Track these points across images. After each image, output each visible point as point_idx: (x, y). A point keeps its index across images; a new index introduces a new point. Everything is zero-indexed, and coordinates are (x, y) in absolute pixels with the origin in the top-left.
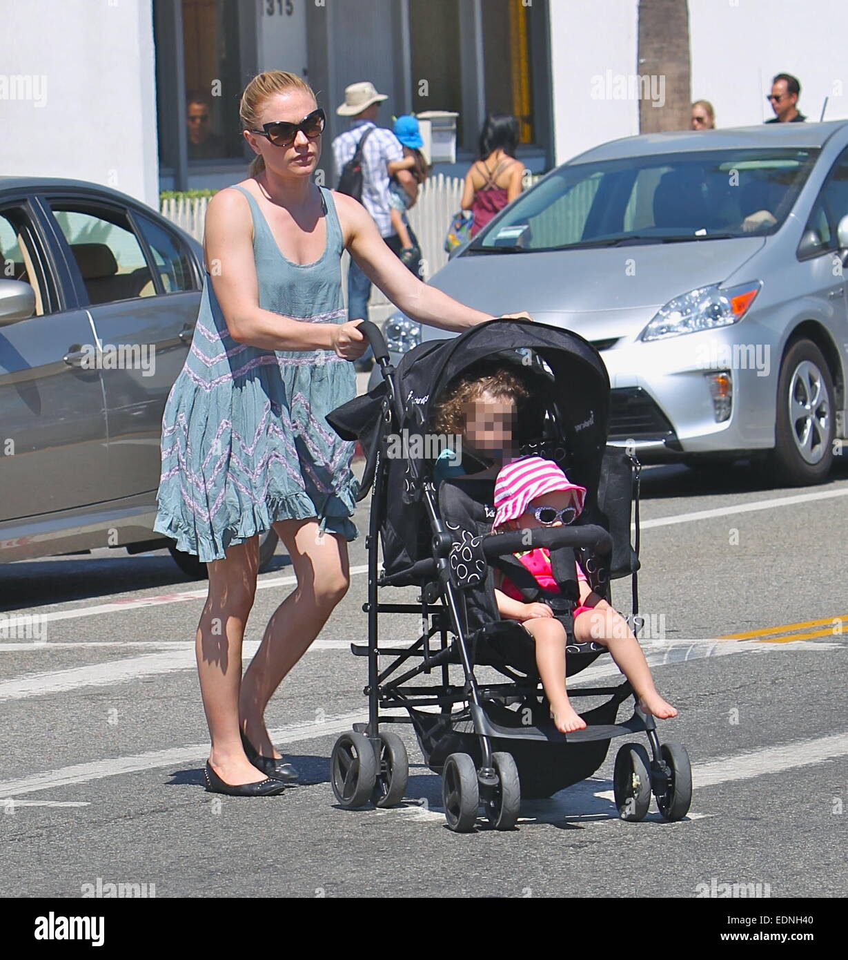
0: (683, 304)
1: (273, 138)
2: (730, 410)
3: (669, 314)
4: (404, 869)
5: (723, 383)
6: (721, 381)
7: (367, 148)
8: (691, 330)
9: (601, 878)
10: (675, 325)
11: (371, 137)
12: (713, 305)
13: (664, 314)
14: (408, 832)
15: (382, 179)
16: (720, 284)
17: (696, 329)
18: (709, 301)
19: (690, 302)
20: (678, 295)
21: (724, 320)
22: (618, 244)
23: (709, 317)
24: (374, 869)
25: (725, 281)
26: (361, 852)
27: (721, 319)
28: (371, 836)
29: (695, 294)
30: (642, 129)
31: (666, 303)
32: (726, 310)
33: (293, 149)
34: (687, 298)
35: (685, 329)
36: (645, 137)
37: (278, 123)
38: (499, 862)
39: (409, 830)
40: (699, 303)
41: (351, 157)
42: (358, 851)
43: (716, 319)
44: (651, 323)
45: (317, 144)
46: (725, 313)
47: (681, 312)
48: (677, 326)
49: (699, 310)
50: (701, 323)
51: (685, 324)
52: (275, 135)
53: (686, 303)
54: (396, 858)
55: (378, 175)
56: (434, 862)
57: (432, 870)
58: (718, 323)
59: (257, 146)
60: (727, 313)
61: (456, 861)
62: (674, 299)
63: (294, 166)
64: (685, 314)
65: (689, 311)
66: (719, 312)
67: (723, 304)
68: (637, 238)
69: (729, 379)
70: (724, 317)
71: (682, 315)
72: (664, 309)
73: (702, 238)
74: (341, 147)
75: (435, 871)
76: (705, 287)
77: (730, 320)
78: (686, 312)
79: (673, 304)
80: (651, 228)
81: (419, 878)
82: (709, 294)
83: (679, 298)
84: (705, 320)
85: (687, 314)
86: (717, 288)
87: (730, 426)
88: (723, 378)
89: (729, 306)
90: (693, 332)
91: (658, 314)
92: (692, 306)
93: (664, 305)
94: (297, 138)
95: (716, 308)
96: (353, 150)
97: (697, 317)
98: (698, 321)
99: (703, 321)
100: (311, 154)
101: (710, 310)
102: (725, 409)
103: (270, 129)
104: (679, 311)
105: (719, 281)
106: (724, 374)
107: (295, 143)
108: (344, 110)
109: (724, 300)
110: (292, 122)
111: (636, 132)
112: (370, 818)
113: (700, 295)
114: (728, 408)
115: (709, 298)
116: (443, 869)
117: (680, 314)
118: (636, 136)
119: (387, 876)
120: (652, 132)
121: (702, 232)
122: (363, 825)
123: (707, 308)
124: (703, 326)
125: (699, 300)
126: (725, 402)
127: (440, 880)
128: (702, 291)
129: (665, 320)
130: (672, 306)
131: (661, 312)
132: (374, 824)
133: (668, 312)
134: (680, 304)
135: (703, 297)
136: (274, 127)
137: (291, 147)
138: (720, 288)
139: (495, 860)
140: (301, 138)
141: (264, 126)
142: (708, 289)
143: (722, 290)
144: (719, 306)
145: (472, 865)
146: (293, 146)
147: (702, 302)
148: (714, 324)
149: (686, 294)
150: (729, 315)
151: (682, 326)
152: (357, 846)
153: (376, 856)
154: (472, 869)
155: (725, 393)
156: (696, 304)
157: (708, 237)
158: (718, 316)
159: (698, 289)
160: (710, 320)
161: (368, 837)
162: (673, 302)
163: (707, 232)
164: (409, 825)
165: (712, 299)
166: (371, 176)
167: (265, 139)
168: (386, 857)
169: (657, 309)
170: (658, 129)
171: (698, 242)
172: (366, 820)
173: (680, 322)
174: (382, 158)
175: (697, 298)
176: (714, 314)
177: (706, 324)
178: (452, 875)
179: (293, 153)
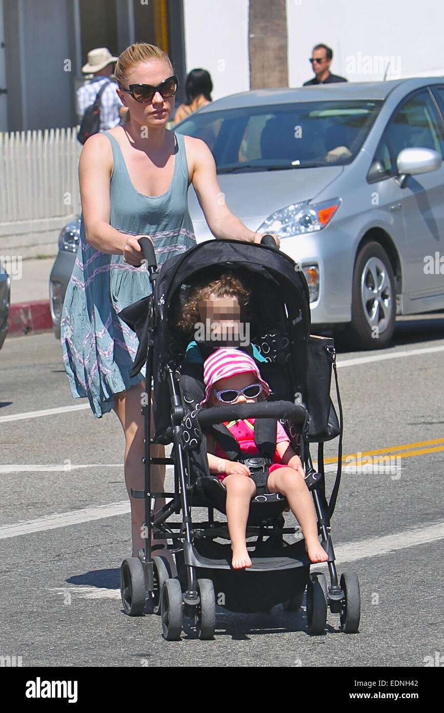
0: (283, 215)
2: (318, 294)
3: (272, 223)
4: (78, 634)
5: (312, 274)
6: (311, 272)
7: (104, 97)
8: (289, 234)
9: (224, 640)
10: (277, 231)
11: (108, 89)
12: (306, 216)
13: (269, 223)
14: (81, 607)
15: (114, 119)
16: (310, 200)
17: (293, 234)
18: (302, 213)
19: (288, 214)
20: (278, 209)
21: (314, 228)
22: (236, 171)
23: (302, 225)
24: (56, 634)
25: (314, 199)
26: (46, 621)
27: (311, 226)
28: (54, 610)
29: (292, 208)
30: (252, 86)
31: (270, 214)
32: (314, 220)
33: (152, 105)
34: (286, 211)
35: (285, 234)
36: (254, 92)
38: (148, 628)
39: (81, 605)
40: (294, 215)
41: (92, 103)
42: (44, 620)
43: (307, 227)
44: (258, 229)
46: (313, 222)
47: (282, 221)
48: (279, 232)
49: (294, 220)
50: (296, 230)
51: (284, 230)
52: (138, 94)
53: (285, 215)
54: (72, 626)
55: (111, 117)
56: (101, 628)
57: (99, 634)
58: (309, 230)
60: (315, 222)
61: (117, 627)
62: (276, 212)
63: (151, 118)
64: (284, 222)
65: (287, 220)
66: (310, 221)
67: (313, 216)
68: (249, 167)
69: (317, 271)
70: (313, 225)
71: (282, 224)
72: (270, 218)
73: (297, 167)
74: (84, 94)
75: (100, 636)
76: (299, 203)
77: (318, 227)
78: (285, 221)
79: (275, 215)
80: (259, 159)
81: (89, 641)
82: (302, 208)
83: (280, 211)
84: (299, 227)
85: (286, 223)
86: (308, 204)
87: (318, 305)
88: (313, 270)
89: (316, 217)
90: (291, 236)
91: (264, 223)
92: (289, 217)
93: (268, 216)
94: (155, 98)
95: (307, 218)
96: (94, 98)
97: (293, 225)
98: (294, 228)
99: (298, 228)
101: (303, 220)
102: (314, 293)
104: (280, 221)
105: (309, 198)
106: (314, 267)
107: (153, 101)
108: (86, 69)
109: (313, 213)
111: (247, 88)
112: (53, 596)
113: (296, 209)
114: (316, 293)
115: (302, 211)
116: (107, 633)
117: (280, 223)
118: (247, 92)
119: (65, 639)
120: (259, 88)
121: (297, 163)
122: (47, 601)
123: (300, 218)
124: (298, 232)
125: (294, 213)
126: (314, 288)
127: (105, 642)
128: (297, 206)
129: (270, 227)
130: (275, 217)
131: (266, 222)
132: (56, 600)
133: (272, 221)
134: (281, 216)
135: (297, 210)
137: (150, 104)
138: (310, 203)
139: (146, 627)
140: (158, 98)
141: (130, 86)
142: (302, 204)
143: (311, 205)
144: (309, 217)
145: (129, 630)
147: (297, 214)
148: (305, 230)
149: (285, 208)
150: (317, 223)
151: (282, 231)
152: (43, 617)
153: (57, 624)
154: (129, 634)
155: (314, 281)
156: (292, 216)
157: (301, 166)
158: (309, 224)
159: (294, 205)
160: (303, 228)
161: (51, 610)
162: (276, 214)
163: (300, 162)
164: (82, 601)
165: (304, 211)
166: (106, 118)
168: (65, 625)
169: (264, 219)
170: (264, 86)
171: (294, 171)
172: (50, 598)
173: (281, 229)
174: (114, 105)
175: (293, 211)
176: (306, 222)
177: (300, 230)
178: (113, 638)
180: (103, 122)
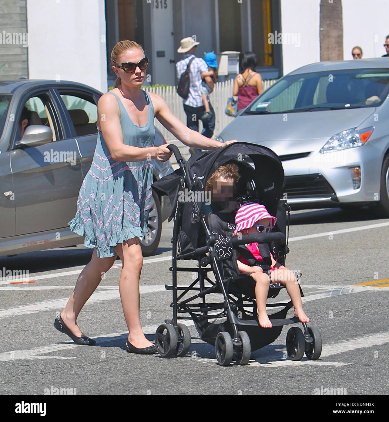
0: (339, 137)
1: (126, 69)
2: (360, 184)
3: (333, 141)
4: (215, 387)
5: (357, 172)
6: (356, 171)
7: (192, 66)
8: (343, 148)
9: (302, 391)
10: (336, 146)
11: (194, 62)
12: (353, 137)
13: (331, 141)
14: (217, 371)
15: (199, 80)
16: (356, 128)
17: (345, 148)
18: (351, 136)
19: (342, 136)
20: (337, 133)
21: (358, 144)
22: (311, 110)
23: (351, 143)
24: (202, 387)
25: (358, 127)
26: (196, 379)
27: (356, 144)
28: (200, 372)
29: (345, 132)
30: (322, 59)
31: (332, 136)
32: (358, 140)
33: (135, 74)
34: (341, 134)
35: (340, 148)
36: (322, 63)
37: (128, 63)
38: (257, 384)
39: (217, 370)
40: (346, 137)
41: (184, 71)
42: (194, 379)
43: (354, 144)
44: (325, 145)
45: (144, 72)
46: (358, 141)
47: (339, 141)
48: (337, 147)
49: (346, 140)
50: (347, 145)
51: (340, 145)
52: (127, 68)
53: (341, 137)
54: (211, 382)
55: (197, 79)
56: (228, 384)
57: (227, 387)
58: (355, 146)
59: (118, 73)
60: (359, 141)
61: (238, 383)
62: (335, 135)
63: (134, 82)
64: (340, 141)
65: (342, 140)
66: (355, 141)
67: (357, 137)
68: (319, 108)
69: (360, 170)
70: (357, 143)
71: (339, 142)
72: (331, 139)
73: (348, 108)
74: (180, 66)
75: (228, 388)
76: (349, 129)
77: (360, 144)
78: (340, 140)
79: (335, 137)
80: (326, 103)
81: (221, 391)
82: (351, 132)
83: (338, 134)
84: (349, 144)
85: (341, 141)
86: (354, 130)
87: (360, 191)
88: (357, 170)
89: (359, 138)
90: (344, 149)
91: (328, 141)
92: (343, 138)
93: (331, 137)
94: (136, 70)
95: (354, 139)
96: (185, 68)
97: (345, 143)
98: (346, 144)
99: (348, 144)
100: (142, 77)
101: (351, 140)
102: (357, 183)
103: (125, 66)
104: (337, 140)
105: (356, 127)
106: (358, 168)
107: (136, 72)
108: (180, 50)
109: (357, 135)
110: (134, 63)
111: (319, 61)
112: (200, 364)
113: (347, 133)
114: (359, 183)
115: (351, 134)
116: (232, 387)
117: (338, 141)
118: (318, 63)
119: (207, 390)
120: (326, 60)
121: (348, 105)
122: (196, 367)
123: (350, 139)
124: (348, 147)
125: (346, 135)
126: (358, 180)
127: (231, 392)
128: (348, 131)
129: (331, 144)
130: (335, 138)
131: (329, 141)
132: (201, 367)
133: (333, 140)
134: (338, 137)
135: (348, 134)
136: (126, 65)
137: (134, 74)
138: (356, 130)
139: (255, 383)
140: (138, 70)
141: (122, 64)
142: (350, 130)
143: (356, 131)
144: (355, 138)
145: (245, 385)
146: (134, 73)
147: (348, 136)
148: (353, 146)
149: (341, 132)
150: (360, 142)
151: (339, 146)
152: (194, 377)
153: (202, 381)
154: (245, 387)
155: (358, 176)
156: (345, 137)
157: (351, 107)
158: (355, 142)
159: (346, 130)
160: (351, 144)
161: (199, 373)
162: (335, 136)
163: (350, 105)
164: (217, 368)
165: (352, 135)
166: (194, 79)
167: (122, 70)
168: (207, 382)
169: (328, 139)
170: (329, 59)
171: (346, 110)
172: (198, 365)
173: (338, 145)
174: (198, 71)
175: (345, 134)
176: (353, 141)
177: (349, 146)
178: (236, 389)
179: (134, 76)
180: (192, 82)
